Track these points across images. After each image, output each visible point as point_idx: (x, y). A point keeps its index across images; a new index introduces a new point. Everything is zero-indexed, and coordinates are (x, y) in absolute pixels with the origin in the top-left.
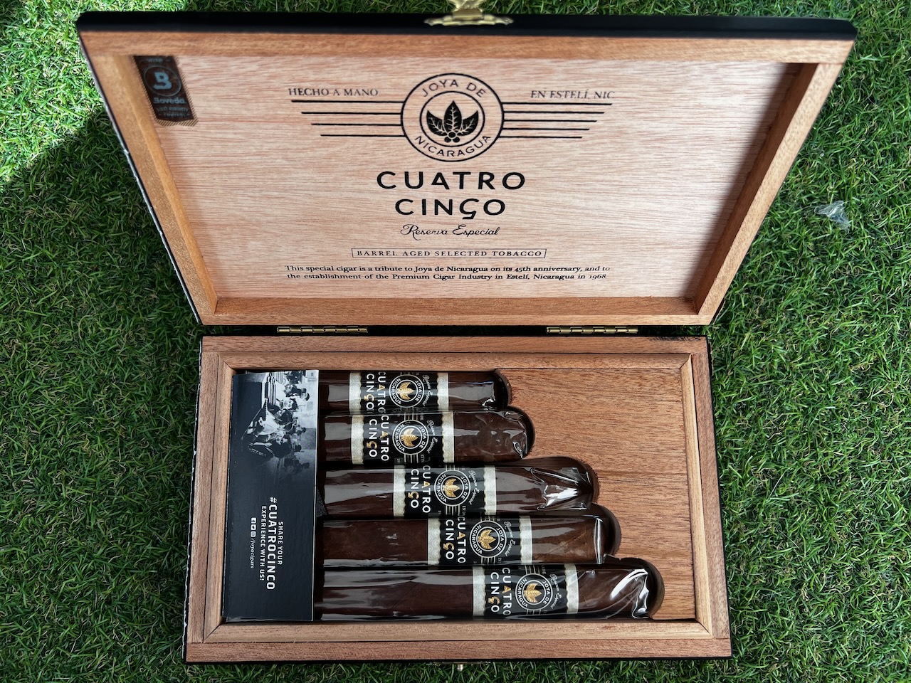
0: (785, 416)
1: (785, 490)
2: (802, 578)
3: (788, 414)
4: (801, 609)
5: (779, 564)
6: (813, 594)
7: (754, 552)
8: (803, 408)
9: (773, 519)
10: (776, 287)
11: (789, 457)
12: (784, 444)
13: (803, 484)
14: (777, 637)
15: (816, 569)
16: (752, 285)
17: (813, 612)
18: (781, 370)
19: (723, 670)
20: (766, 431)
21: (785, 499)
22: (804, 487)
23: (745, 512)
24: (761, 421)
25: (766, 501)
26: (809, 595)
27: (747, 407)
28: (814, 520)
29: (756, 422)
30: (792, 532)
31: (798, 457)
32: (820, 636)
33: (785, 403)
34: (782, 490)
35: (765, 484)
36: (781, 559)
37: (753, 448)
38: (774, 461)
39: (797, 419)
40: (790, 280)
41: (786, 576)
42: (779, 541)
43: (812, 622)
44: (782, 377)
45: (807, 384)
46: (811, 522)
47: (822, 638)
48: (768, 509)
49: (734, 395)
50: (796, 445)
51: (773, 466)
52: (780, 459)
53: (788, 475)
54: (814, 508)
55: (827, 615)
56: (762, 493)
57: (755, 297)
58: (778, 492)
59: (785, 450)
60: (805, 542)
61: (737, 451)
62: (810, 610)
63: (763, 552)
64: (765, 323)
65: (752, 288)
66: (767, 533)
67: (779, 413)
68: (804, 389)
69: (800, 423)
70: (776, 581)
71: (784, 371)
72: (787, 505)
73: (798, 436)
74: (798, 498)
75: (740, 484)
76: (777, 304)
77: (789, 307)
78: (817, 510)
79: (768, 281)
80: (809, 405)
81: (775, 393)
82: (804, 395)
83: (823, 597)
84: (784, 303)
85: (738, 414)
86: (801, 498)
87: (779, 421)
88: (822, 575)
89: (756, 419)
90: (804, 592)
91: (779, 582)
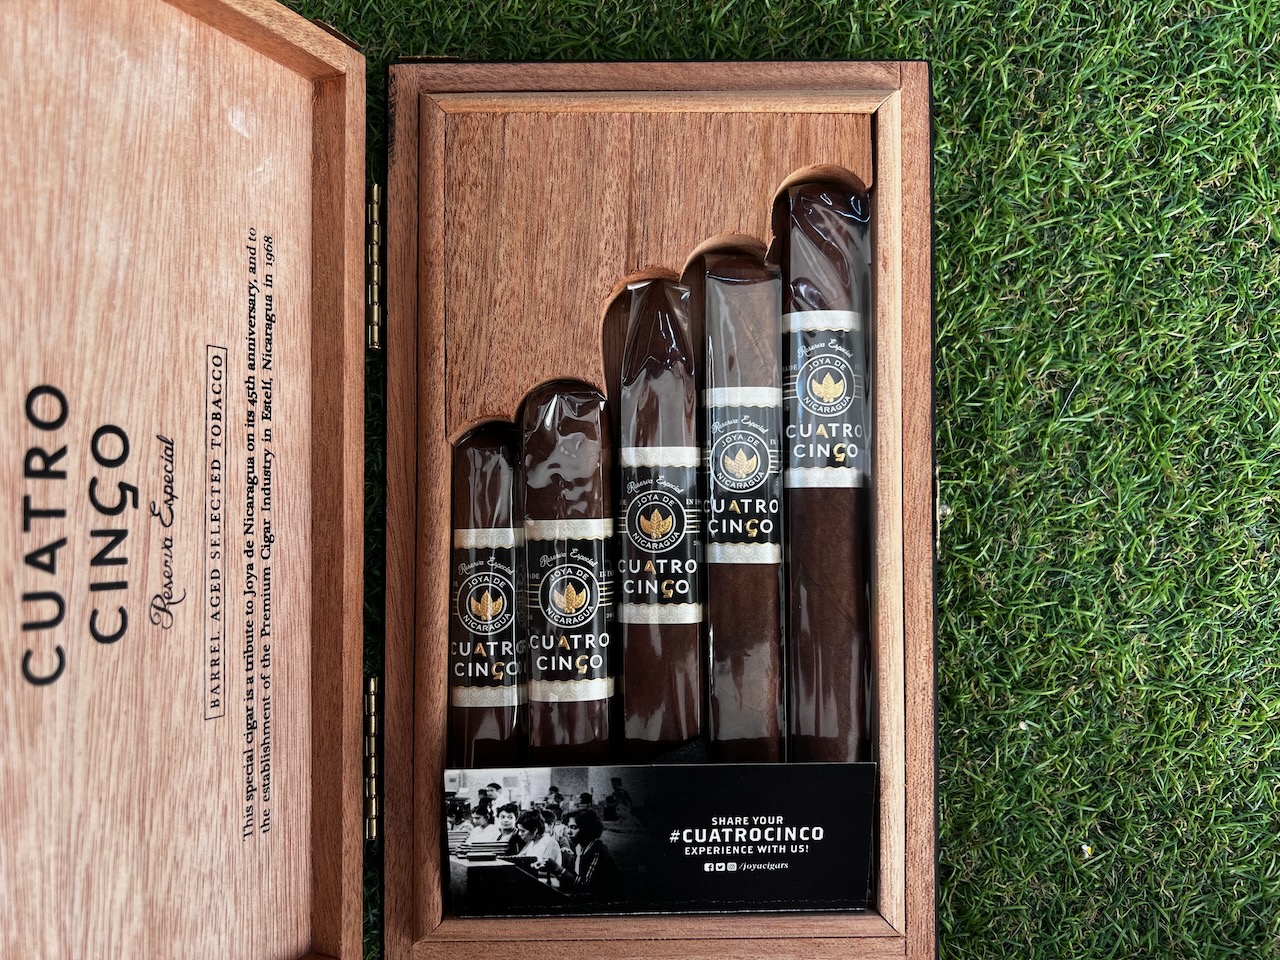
0: (1083, 278)
1: (1085, 403)
2: (1115, 546)
3: (1090, 273)
4: (1114, 595)
5: (1077, 527)
6: (1134, 571)
7: (1035, 511)
8: (1115, 261)
9: (1065, 454)
10: (1065, 49)
11: (1092, 348)
12: (1082, 327)
13: (1115, 392)
14: (1075, 643)
15: (1139, 529)
16: (1020, 49)
17: (1134, 599)
18: (1076, 199)
19: (987, 703)
20: (1051, 307)
21: (1085, 419)
22: (1118, 396)
23: (1019, 448)
24: (1042, 289)
25: (1053, 426)
26: (1127, 572)
27: (1017, 268)
28: (1134, 450)
29: (1034, 292)
30: (1097, 472)
31: (1107, 347)
32: (1145, 636)
33: (1083, 256)
34: (1080, 404)
35: (1051, 399)
36: (1081, 519)
37: (1030, 338)
38: (1067, 356)
39: (1104, 282)
40: (1089, 35)
41: (1086, 546)
42: (1077, 489)
43: (1132, 616)
44: (1078, 211)
45: (1122, 219)
46: (1129, 455)
47: (1149, 640)
48: (1057, 438)
49: (994, 248)
50: (1104, 326)
51: (1064, 365)
52: (1076, 352)
53: (1090, 377)
54: (1135, 430)
55: (1156, 603)
56: (1047, 412)
57: (1027, 70)
58: (1073, 408)
59: (1084, 337)
60: (1119, 488)
61: (1002, 345)
62: (1129, 597)
63: (1050, 510)
64: (1046, 116)
65: (1023, 56)
66: (1056, 479)
67: (1074, 274)
68: (1116, 229)
69: (1109, 288)
70: (1072, 554)
71: (1081, 199)
72: (1091, 430)
73: (1106, 312)
74: (1108, 416)
75: (1009, 400)
76: (1067, 80)
77: (1088, 82)
78: (1139, 433)
79: (1051, 39)
80: (1126, 256)
81: (1065, 239)
82: (1116, 239)
83: (1150, 574)
84: (1078, 77)
85: (1002, 282)
86: (1113, 416)
87: (1074, 288)
88: (1148, 539)
89: (1032, 288)
90: (1119, 569)
91: (1076, 557)
